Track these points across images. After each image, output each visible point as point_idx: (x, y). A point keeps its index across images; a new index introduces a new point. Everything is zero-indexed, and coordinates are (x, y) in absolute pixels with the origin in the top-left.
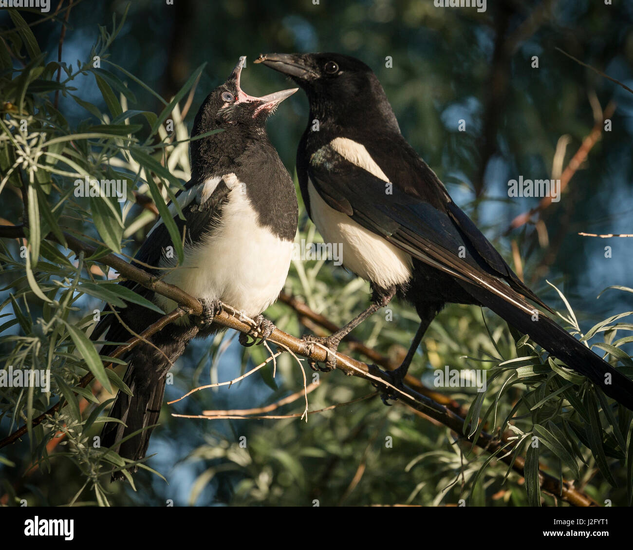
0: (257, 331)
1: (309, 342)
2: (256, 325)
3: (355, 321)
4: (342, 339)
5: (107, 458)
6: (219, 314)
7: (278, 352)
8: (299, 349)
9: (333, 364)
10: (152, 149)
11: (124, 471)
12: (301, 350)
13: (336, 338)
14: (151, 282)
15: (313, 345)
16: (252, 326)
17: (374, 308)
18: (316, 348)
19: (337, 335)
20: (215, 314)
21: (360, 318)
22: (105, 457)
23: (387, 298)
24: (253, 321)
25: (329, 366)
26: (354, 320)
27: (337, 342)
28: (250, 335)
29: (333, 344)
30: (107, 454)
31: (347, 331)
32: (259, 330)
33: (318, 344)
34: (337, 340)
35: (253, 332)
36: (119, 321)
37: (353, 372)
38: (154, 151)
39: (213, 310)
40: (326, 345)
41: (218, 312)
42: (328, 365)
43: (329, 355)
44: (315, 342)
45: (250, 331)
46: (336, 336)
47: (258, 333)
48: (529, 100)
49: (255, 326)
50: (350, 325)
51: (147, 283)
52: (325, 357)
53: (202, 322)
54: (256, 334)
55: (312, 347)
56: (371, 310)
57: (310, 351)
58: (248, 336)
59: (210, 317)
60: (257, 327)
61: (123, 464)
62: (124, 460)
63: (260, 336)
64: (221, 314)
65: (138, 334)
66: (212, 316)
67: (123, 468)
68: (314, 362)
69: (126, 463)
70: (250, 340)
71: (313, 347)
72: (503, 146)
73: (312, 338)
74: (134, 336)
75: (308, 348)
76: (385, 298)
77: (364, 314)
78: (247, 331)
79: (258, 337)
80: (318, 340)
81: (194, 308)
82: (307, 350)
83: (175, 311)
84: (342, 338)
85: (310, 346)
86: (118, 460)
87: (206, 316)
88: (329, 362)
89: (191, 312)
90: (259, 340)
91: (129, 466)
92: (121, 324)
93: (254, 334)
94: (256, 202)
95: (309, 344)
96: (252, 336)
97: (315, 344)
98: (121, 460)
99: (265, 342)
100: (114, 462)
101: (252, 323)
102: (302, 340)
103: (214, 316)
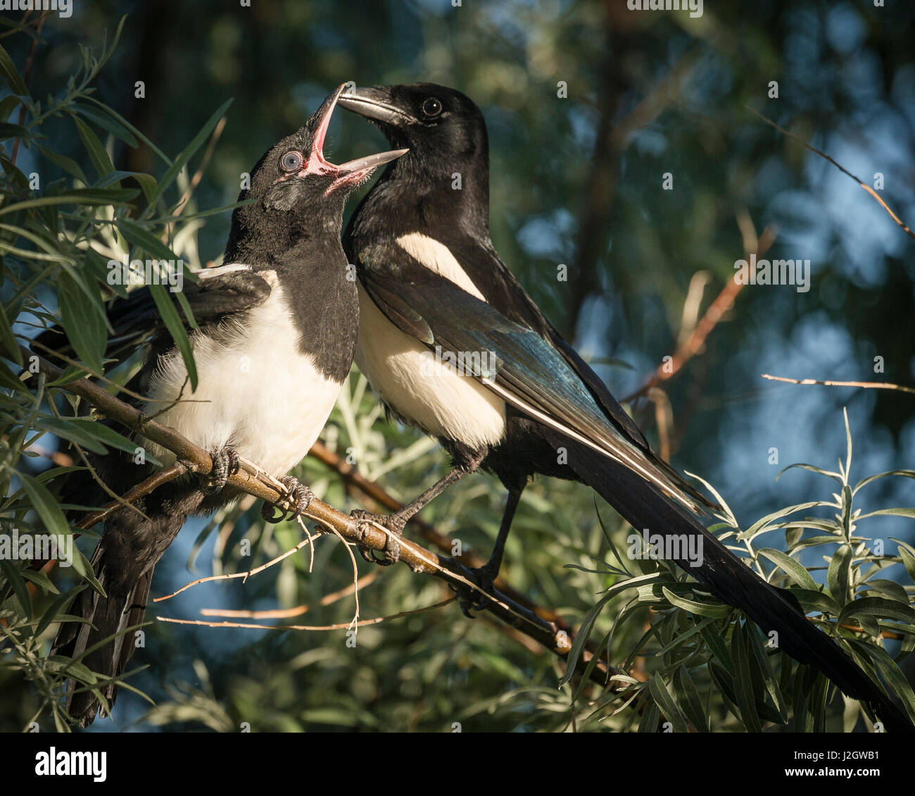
0: (288, 500)
1: (362, 520)
2: (287, 491)
3: (429, 493)
4: (409, 519)
5: (70, 672)
6: (236, 473)
7: (316, 533)
8: (348, 530)
9: (395, 556)
10: (152, 224)
11: (96, 692)
12: (350, 531)
13: (402, 518)
14: (139, 422)
15: (367, 524)
16: (282, 493)
17: (456, 475)
18: (371, 530)
19: (403, 514)
20: (229, 473)
21: (436, 488)
22: (68, 670)
23: (476, 460)
24: (282, 486)
25: (388, 558)
26: (427, 492)
27: (402, 523)
28: (277, 507)
29: (397, 527)
30: (72, 667)
31: (418, 508)
32: (292, 499)
33: (374, 524)
34: (402, 521)
35: (282, 502)
36: (92, 476)
37: (422, 567)
38: (154, 227)
39: (227, 467)
40: (385, 526)
41: (234, 470)
42: (388, 556)
43: (390, 540)
44: (370, 521)
45: (279, 501)
46: (401, 515)
47: (290, 503)
48: (645, 215)
49: (286, 493)
50: (422, 500)
51: (134, 424)
52: (384, 544)
53: (210, 484)
54: (287, 505)
55: (366, 528)
56: (452, 478)
57: (364, 533)
58: (275, 508)
59: (222, 477)
60: (289, 495)
61: (94, 681)
62: (95, 675)
63: (292, 508)
64: (238, 474)
65: (120, 496)
66: (226, 475)
67: (95, 686)
68: (368, 550)
69: (100, 680)
70: (278, 514)
71: (368, 528)
72: (605, 282)
73: (366, 515)
74: (114, 499)
75: (360, 529)
76: (473, 461)
77: (442, 483)
78: (274, 500)
79: (289, 510)
80: (375, 519)
81: (199, 464)
82: (358, 532)
83: (173, 466)
84: (409, 517)
85: (364, 527)
86: (86, 676)
87: (216, 475)
88: (390, 551)
89: (195, 468)
90: (289, 514)
91: (102, 684)
92: (95, 480)
93: (284, 504)
94: (301, 318)
95: (362, 524)
96: (281, 508)
97: (370, 524)
98: (90, 675)
99: (299, 517)
100: (81, 678)
101: (282, 489)
102: (352, 518)
103: (229, 476)
